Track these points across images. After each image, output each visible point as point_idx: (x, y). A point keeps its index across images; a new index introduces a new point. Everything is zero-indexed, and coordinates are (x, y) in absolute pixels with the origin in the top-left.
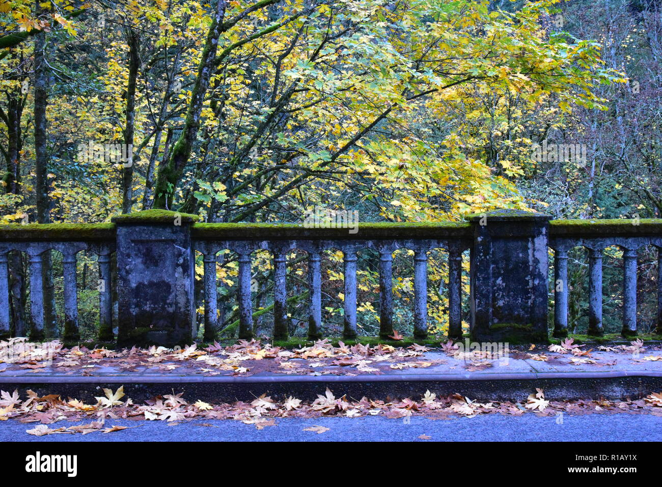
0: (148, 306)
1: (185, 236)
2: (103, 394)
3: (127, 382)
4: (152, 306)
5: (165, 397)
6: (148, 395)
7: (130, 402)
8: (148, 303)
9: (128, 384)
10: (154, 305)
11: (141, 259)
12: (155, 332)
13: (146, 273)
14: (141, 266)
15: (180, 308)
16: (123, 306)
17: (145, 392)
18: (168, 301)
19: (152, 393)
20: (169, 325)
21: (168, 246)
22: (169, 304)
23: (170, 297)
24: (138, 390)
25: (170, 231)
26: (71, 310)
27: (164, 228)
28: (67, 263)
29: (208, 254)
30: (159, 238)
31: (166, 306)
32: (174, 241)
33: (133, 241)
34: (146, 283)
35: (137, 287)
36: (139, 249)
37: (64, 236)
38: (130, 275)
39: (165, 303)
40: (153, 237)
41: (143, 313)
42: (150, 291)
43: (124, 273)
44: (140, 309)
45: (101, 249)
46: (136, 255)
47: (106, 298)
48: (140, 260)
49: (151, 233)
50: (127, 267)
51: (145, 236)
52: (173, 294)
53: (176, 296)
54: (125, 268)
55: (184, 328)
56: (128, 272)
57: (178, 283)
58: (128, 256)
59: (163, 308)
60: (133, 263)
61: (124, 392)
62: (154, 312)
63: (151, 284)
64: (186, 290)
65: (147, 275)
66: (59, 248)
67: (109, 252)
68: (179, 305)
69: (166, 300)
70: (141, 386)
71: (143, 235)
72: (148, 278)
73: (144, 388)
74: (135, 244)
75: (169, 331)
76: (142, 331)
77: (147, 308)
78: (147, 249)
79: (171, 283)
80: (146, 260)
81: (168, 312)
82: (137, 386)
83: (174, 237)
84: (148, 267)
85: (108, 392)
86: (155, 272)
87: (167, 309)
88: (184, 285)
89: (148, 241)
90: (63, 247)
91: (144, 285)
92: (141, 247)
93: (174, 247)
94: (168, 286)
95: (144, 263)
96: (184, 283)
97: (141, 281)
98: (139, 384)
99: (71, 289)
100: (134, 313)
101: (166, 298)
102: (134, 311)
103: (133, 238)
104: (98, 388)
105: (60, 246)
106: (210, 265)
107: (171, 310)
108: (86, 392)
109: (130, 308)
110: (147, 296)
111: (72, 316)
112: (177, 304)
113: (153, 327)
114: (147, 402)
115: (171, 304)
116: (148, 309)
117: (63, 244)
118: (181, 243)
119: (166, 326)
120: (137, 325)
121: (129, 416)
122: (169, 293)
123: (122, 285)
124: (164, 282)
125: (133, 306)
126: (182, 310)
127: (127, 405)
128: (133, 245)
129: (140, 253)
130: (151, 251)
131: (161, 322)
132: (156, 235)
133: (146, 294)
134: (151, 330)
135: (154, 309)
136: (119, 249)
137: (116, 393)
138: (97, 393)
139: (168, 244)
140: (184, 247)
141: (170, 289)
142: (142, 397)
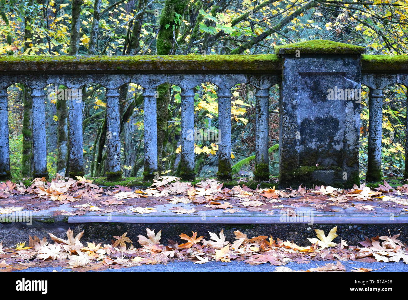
0: (314, 143)
1: (358, 68)
2: (314, 235)
3: (340, 223)
4: (318, 143)
5: (381, 238)
6: (362, 236)
7: (344, 243)
8: (314, 140)
9: (342, 224)
10: (320, 143)
11: (308, 94)
12: (322, 171)
13: (313, 108)
14: (308, 101)
15: (349, 146)
16: (288, 144)
17: (360, 233)
18: (335, 139)
19: (366, 234)
20: (335, 163)
21: (337, 79)
22: (337, 141)
23: (338, 134)
24: (352, 231)
25: (342, 63)
26: (227, 147)
27: (335, 60)
28: (224, 97)
29: (377, 88)
30: (329, 71)
31: (333, 144)
32: (344, 74)
33: (300, 74)
34: (312, 119)
35: (302, 123)
36: (306, 83)
37: (223, 68)
38: (296, 111)
39: (332, 140)
40: (323, 70)
41: (308, 151)
42: (316, 128)
43: (290, 108)
44: (305, 146)
45: (261, 83)
46: (303, 89)
47: (264, 135)
48: (306, 94)
49: (321, 65)
50: (294, 102)
51: (314, 69)
52: (341, 131)
53: (345, 132)
54: (291, 103)
55: (352, 167)
56: (294, 108)
57: (348, 119)
58: (296, 90)
59: (330, 146)
60: (300, 97)
61: (337, 233)
62: (320, 150)
63: (318, 120)
64: (356, 126)
65: (314, 110)
66: (215, 81)
67: (269, 85)
68: (348, 143)
69: (334, 137)
70: (355, 227)
71: (313, 67)
72: (314, 114)
73: (358, 229)
74: (302, 78)
75: (336, 169)
76: (308, 170)
77: (313, 145)
78: (315, 82)
79: (339, 119)
80: (314, 94)
81: (335, 150)
82: (350, 227)
83: (346, 70)
84: (315, 102)
85: (320, 233)
86: (322, 108)
87: (334, 147)
88: (355, 122)
89: (316, 74)
90: (220, 80)
91: (310, 121)
92: (308, 81)
93: (345, 81)
94: (336, 122)
95: (312, 98)
96: (354, 119)
97: (307, 117)
98: (352, 225)
99: (227, 125)
100: (299, 151)
101: (334, 134)
102: (299, 149)
103: (301, 71)
104: (309, 229)
105: (217, 79)
106: (379, 99)
107: (338, 148)
108: (296, 233)
109: (296, 145)
110: (313, 133)
111: (228, 154)
112: (345, 141)
113: (319, 166)
114: (361, 243)
115: (338, 142)
116: (313, 147)
117: (221, 77)
118: (353, 76)
119: (333, 165)
120: (302, 163)
121: (356, 258)
122: (337, 130)
123: (287, 121)
124: (331, 117)
125: (298, 144)
126: (351, 148)
127: (342, 247)
128: (300, 77)
129: (307, 86)
130: (319, 84)
131: (327, 161)
132: (326, 68)
133: (312, 131)
134: (317, 169)
135: (321, 146)
136: (286, 82)
137: (329, 234)
138: (308, 234)
139: (337, 77)
140: (356, 81)
141: (338, 125)
142: (355, 239)
